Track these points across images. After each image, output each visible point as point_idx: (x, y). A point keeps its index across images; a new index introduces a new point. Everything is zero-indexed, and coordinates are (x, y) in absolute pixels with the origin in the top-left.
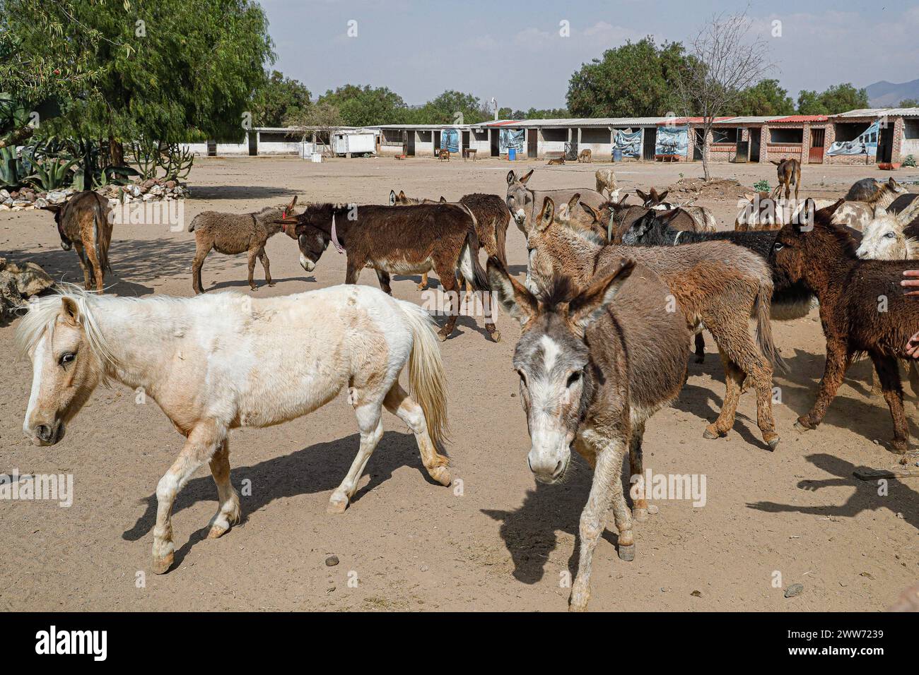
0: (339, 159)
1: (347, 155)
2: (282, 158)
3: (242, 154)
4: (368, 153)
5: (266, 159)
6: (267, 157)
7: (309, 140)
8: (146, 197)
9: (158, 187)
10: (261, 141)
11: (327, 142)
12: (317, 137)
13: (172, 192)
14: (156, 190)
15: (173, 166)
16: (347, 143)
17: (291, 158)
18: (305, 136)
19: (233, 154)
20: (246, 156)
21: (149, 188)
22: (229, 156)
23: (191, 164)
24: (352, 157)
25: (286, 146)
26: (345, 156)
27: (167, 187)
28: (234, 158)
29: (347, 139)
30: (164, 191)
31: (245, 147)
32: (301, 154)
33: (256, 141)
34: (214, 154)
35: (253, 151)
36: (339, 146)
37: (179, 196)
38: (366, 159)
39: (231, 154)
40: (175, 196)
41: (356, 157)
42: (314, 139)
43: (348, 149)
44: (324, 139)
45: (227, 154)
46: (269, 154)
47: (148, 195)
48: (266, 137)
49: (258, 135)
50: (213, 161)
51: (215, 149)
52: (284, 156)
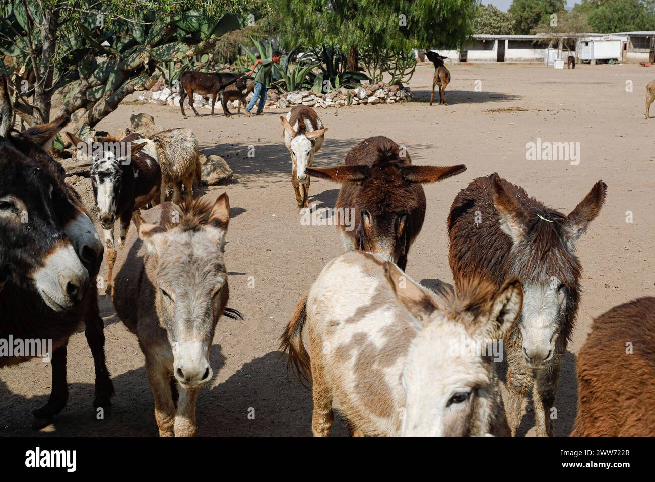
0: (583, 65)
1: (592, 62)
2: (528, 64)
3: (490, 60)
4: (614, 60)
5: (512, 66)
6: (513, 63)
7: (555, 46)
8: (371, 99)
9: (381, 90)
10: (509, 48)
11: (573, 49)
12: (563, 44)
13: (395, 95)
14: (380, 93)
15: (397, 73)
16: (593, 49)
17: (536, 64)
18: (551, 43)
19: (482, 60)
20: (494, 62)
21: (374, 92)
22: (479, 62)
23: (413, 70)
24: (596, 63)
25: (533, 52)
26: (589, 63)
27: (390, 91)
28: (482, 64)
29: (593, 46)
30: (387, 94)
31: (493, 54)
32: (546, 60)
33: (504, 48)
34: (465, 60)
35: (501, 57)
36: (583, 53)
37: (401, 99)
38: (610, 66)
39: (480, 60)
40: (397, 99)
41: (600, 63)
42: (561, 46)
43: (592, 56)
44: (570, 45)
45: (477, 60)
46: (516, 60)
47: (372, 97)
48: (514, 44)
49: (507, 42)
50: (463, 66)
51: (466, 56)
52: (530, 62)
